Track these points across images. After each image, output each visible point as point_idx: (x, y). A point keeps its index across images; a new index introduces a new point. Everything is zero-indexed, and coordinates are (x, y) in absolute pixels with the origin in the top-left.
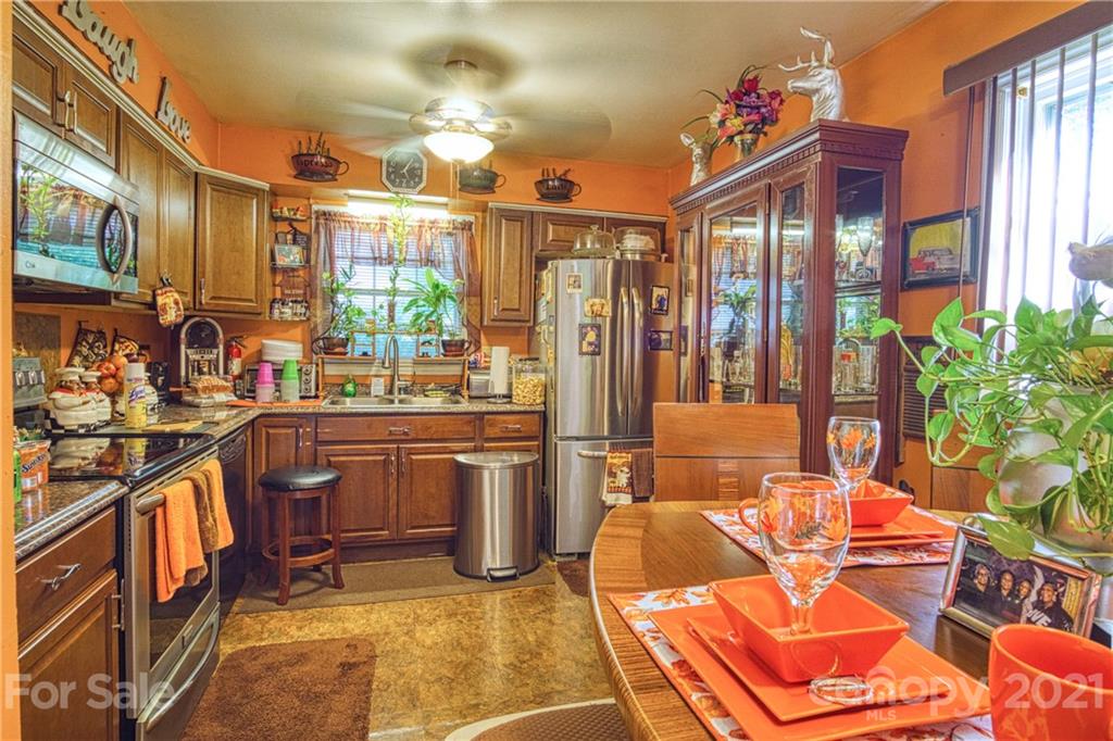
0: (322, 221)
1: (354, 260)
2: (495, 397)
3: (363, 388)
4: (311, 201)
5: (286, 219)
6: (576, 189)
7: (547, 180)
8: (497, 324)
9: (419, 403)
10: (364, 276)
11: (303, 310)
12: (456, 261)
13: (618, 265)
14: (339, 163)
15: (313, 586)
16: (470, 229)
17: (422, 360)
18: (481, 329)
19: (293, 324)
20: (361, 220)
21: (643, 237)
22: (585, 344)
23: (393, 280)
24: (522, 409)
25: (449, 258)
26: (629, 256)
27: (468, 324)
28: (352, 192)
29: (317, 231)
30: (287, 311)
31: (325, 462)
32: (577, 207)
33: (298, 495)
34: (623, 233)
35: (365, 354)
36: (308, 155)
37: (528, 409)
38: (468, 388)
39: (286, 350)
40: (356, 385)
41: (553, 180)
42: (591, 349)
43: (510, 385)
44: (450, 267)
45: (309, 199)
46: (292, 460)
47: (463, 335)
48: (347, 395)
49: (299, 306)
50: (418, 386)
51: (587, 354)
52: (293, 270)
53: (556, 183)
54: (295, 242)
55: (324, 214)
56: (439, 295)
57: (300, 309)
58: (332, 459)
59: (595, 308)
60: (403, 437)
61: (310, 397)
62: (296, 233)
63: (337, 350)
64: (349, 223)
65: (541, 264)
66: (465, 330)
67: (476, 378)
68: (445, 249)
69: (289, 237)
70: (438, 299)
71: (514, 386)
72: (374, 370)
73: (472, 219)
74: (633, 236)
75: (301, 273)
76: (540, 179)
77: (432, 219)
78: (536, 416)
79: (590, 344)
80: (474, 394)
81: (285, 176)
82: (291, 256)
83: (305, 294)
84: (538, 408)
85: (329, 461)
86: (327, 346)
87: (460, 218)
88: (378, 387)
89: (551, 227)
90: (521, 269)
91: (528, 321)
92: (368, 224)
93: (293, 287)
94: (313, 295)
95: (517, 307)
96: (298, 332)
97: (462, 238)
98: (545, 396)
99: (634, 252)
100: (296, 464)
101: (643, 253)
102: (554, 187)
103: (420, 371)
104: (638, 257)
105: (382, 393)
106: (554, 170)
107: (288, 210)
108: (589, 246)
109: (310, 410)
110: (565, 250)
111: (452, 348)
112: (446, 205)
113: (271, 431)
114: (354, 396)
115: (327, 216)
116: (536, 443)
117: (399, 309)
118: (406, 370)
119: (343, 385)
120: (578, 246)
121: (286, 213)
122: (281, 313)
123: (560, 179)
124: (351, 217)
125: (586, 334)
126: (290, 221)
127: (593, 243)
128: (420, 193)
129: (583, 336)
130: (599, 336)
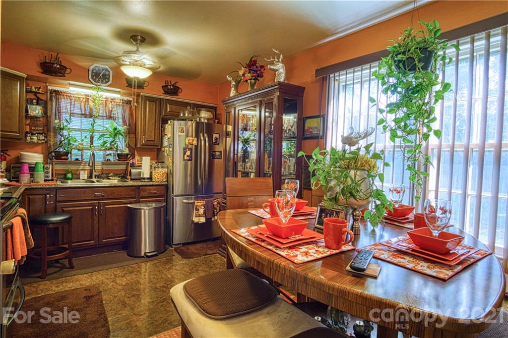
0: (54, 95)
1: (72, 114)
2: (144, 179)
3: (76, 176)
4: (47, 84)
5: (33, 92)
6: (180, 91)
7: (168, 86)
8: (144, 147)
9: (105, 183)
10: (76, 123)
11: (43, 138)
12: (124, 118)
13: (198, 124)
14: (66, 68)
15: (57, 269)
16: (130, 104)
17: (107, 162)
18: (135, 149)
19: (37, 144)
20: (75, 96)
21: (208, 113)
22: (186, 156)
23: (93, 125)
24: (156, 183)
25: (120, 116)
26: (203, 120)
27: (129, 146)
28: (71, 82)
29: (51, 99)
30: (35, 138)
31: (61, 211)
32: (181, 98)
33: (51, 226)
34: (200, 110)
35: (77, 159)
36: (50, 63)
37: (160, 183)
38: (130, 175)
39: (35, 157)
40: (72, 175)
41: (170, 86)
42: (188, 158)
43: (151, 173)
44: (121, 121)
45: (46, 83)
46: (43, 210)
47: (127, 151)
48: (69, 179)
49: (41, 136)
50: (104, 175)
51: (186, 160)
52: (37, 117)
53: (172, 87)
54: (38, 104)
55: (55, 91)
56: (116, 133)
57: (42, 137)
58: (65, 209)
59: (190, 141)
60: (101, 198)
61: (49, 180)
62: (38, 100)
63: (63, 157)
64: (69, 96)
65: (165, 121)
66: (127, 149)
67: (134, 171)
68: (118, 112)
69: (35, 101)
70: (116, 135)
71: (153, 174)
72: (81, 167)
73: (131, 99)
74: (204, 112)
75: (41, 119)
76: (164, 85)
77: (112, 98)
78: (164, 187)
79: (188, 156)
80: (133, 177)
81: (36, 72)
82: (36, 111)
83: (43, 130)
84: (164, 183)
85: (63, 210)
86: (56, 155)
87: (126, 98)
88: (84, 175)
89: (169, 106)
90: (155, 123)
91: (158, 146)
92: (79, 98)
93: (37, 126)
94: (48, 130)
95: (153, 140)
96: (39, 148)
97: (127, 108)
98: (167, 178)
99: (204, 119)
100: (45, 212)
101: (208, 119)
102: (171, 89)
103: (105, 167)
104: (206, 121)
105: (86, 178)
106: (170, 81)
107: (35, 88)
108: (186, 115)
109: (53, 186)
110: (176, 116)
111: (121, 157)
112: (120, 92)
113: (31, 197)
114: (71, 179)
115: (57, 93)
116: (163, 198)
117: (95, 139)
118: (98, 167)
119: (65, 175)
120: (182, 115)
121: (34, 89)
122: (31, 139)
123: (173, 85)
124: (70, 94)
125: (186, 152)
126: (35, 93)
127: (188, 115)
128: (108, 86)
129: (185, 153)
130: (191, 153)
